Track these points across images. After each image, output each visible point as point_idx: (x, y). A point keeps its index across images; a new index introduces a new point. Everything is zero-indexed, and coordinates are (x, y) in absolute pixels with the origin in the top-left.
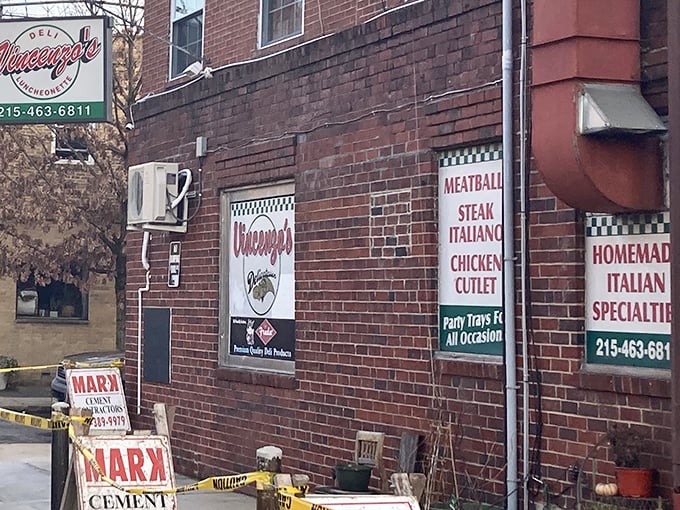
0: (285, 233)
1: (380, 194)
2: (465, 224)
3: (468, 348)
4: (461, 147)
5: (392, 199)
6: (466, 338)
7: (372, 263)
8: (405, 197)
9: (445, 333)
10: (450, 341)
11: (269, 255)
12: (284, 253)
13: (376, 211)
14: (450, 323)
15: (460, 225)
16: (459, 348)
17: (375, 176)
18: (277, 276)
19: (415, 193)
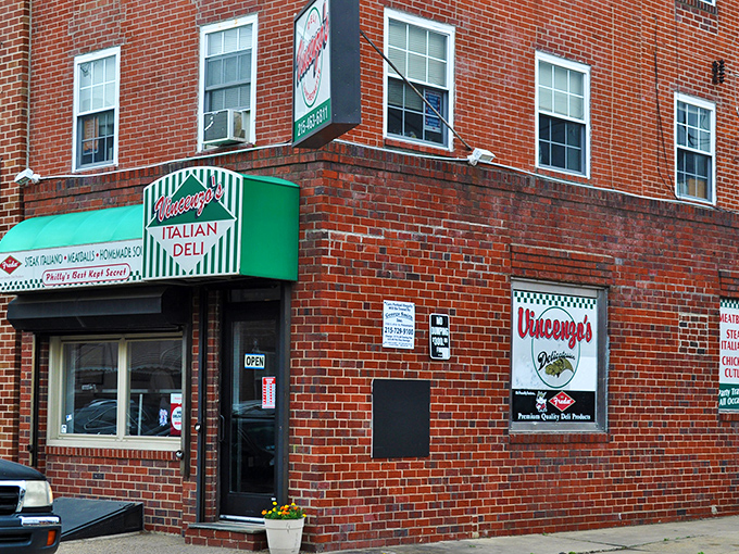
0: (585, 326)
1: (685, 315)
2: (730, 340)
3: (732, 406)
4: (733, 299)
5: (693, 319)
6: (731, 401)
7: (679, 356)
8: (704, 320)
9: (719, 398)
10: (721, 403)
11: (567, 341)
12: (584, 340)
13: (683, 325)
14: (722, 393)
15: (728, 340)
16: (727, 406)
17: (683, 303)
18: (576, 358)
19: (710, 319)
